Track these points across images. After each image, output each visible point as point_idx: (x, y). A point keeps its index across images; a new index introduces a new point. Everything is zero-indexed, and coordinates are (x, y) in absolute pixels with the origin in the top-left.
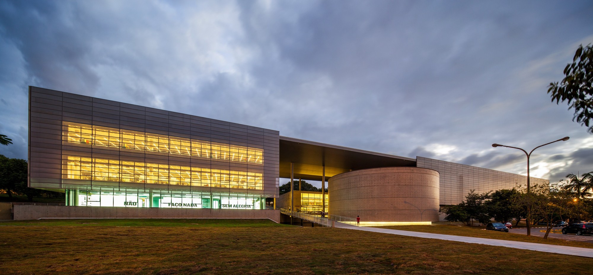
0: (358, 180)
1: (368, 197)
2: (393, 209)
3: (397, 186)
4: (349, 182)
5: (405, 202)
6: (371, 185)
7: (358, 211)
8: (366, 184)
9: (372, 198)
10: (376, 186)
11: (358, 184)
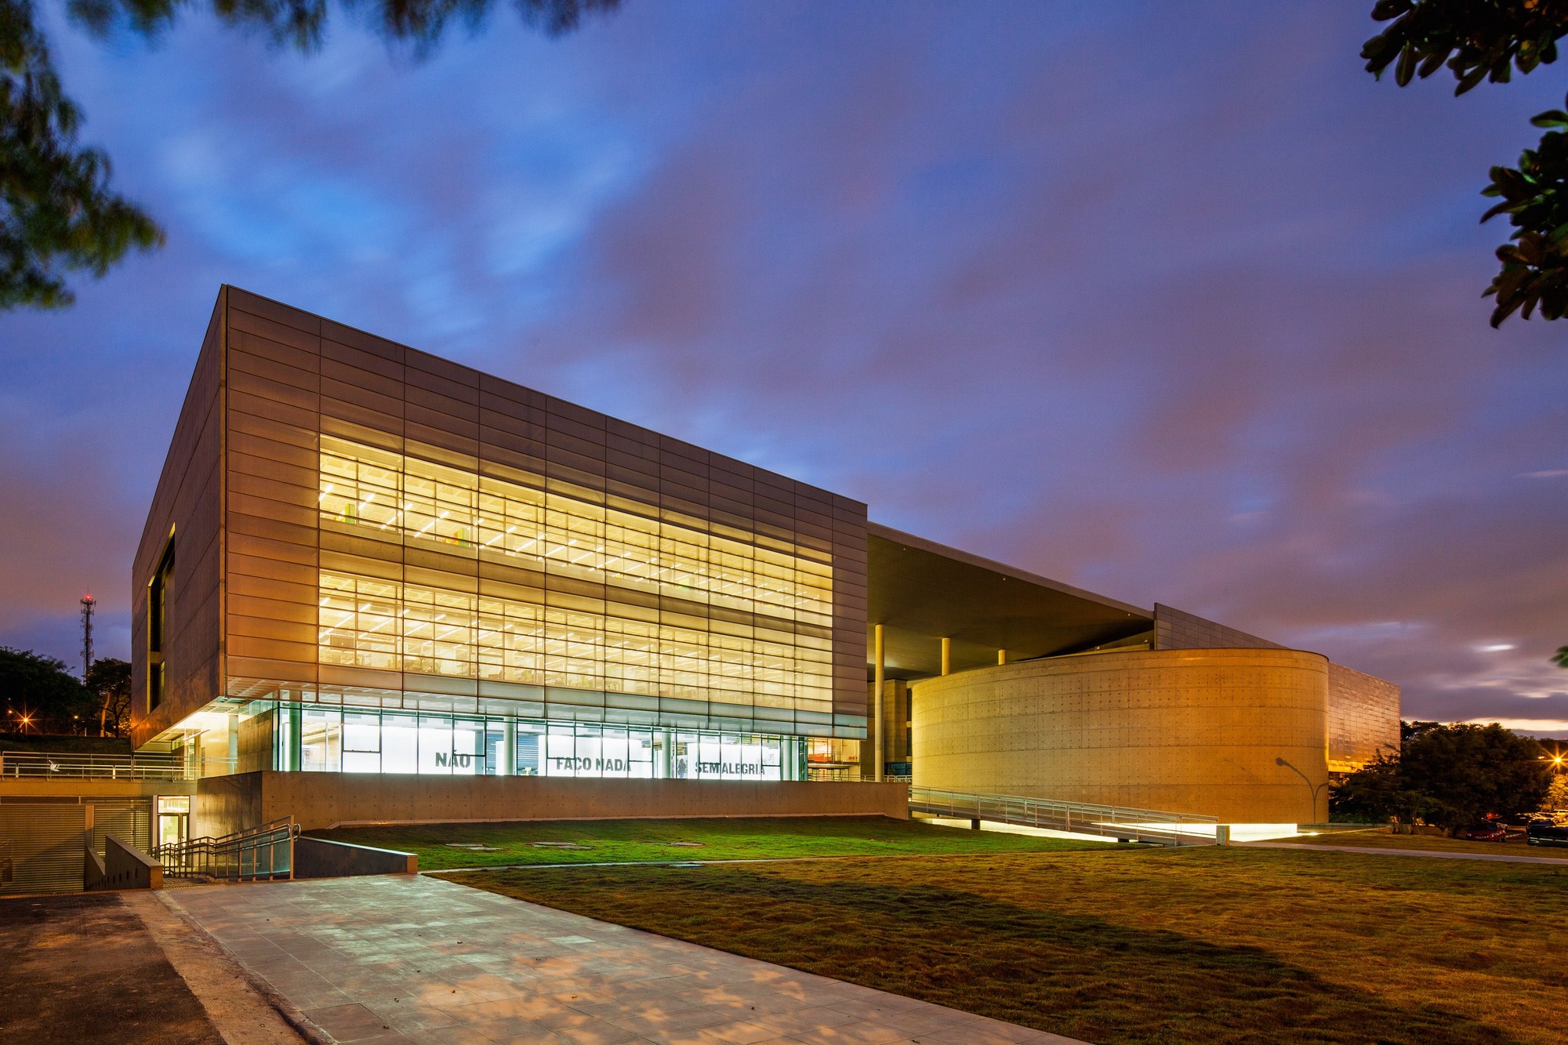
0: (1124, 684)
1: (1163, 744)
2: (1246, 783)
3: (1258, 710)
4: (1085, 690)
5: (1280, 762)
6: (1173, 704)
7: (1121, 787)
8: (1157, 701)
9: (1178, 745)
10: (1192, 706)
11: (1126, 699)
